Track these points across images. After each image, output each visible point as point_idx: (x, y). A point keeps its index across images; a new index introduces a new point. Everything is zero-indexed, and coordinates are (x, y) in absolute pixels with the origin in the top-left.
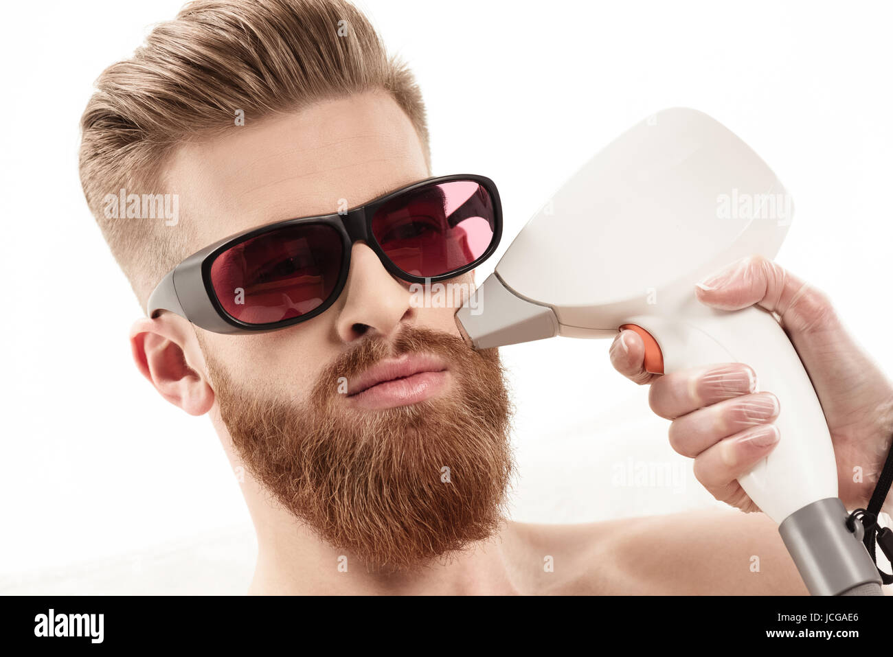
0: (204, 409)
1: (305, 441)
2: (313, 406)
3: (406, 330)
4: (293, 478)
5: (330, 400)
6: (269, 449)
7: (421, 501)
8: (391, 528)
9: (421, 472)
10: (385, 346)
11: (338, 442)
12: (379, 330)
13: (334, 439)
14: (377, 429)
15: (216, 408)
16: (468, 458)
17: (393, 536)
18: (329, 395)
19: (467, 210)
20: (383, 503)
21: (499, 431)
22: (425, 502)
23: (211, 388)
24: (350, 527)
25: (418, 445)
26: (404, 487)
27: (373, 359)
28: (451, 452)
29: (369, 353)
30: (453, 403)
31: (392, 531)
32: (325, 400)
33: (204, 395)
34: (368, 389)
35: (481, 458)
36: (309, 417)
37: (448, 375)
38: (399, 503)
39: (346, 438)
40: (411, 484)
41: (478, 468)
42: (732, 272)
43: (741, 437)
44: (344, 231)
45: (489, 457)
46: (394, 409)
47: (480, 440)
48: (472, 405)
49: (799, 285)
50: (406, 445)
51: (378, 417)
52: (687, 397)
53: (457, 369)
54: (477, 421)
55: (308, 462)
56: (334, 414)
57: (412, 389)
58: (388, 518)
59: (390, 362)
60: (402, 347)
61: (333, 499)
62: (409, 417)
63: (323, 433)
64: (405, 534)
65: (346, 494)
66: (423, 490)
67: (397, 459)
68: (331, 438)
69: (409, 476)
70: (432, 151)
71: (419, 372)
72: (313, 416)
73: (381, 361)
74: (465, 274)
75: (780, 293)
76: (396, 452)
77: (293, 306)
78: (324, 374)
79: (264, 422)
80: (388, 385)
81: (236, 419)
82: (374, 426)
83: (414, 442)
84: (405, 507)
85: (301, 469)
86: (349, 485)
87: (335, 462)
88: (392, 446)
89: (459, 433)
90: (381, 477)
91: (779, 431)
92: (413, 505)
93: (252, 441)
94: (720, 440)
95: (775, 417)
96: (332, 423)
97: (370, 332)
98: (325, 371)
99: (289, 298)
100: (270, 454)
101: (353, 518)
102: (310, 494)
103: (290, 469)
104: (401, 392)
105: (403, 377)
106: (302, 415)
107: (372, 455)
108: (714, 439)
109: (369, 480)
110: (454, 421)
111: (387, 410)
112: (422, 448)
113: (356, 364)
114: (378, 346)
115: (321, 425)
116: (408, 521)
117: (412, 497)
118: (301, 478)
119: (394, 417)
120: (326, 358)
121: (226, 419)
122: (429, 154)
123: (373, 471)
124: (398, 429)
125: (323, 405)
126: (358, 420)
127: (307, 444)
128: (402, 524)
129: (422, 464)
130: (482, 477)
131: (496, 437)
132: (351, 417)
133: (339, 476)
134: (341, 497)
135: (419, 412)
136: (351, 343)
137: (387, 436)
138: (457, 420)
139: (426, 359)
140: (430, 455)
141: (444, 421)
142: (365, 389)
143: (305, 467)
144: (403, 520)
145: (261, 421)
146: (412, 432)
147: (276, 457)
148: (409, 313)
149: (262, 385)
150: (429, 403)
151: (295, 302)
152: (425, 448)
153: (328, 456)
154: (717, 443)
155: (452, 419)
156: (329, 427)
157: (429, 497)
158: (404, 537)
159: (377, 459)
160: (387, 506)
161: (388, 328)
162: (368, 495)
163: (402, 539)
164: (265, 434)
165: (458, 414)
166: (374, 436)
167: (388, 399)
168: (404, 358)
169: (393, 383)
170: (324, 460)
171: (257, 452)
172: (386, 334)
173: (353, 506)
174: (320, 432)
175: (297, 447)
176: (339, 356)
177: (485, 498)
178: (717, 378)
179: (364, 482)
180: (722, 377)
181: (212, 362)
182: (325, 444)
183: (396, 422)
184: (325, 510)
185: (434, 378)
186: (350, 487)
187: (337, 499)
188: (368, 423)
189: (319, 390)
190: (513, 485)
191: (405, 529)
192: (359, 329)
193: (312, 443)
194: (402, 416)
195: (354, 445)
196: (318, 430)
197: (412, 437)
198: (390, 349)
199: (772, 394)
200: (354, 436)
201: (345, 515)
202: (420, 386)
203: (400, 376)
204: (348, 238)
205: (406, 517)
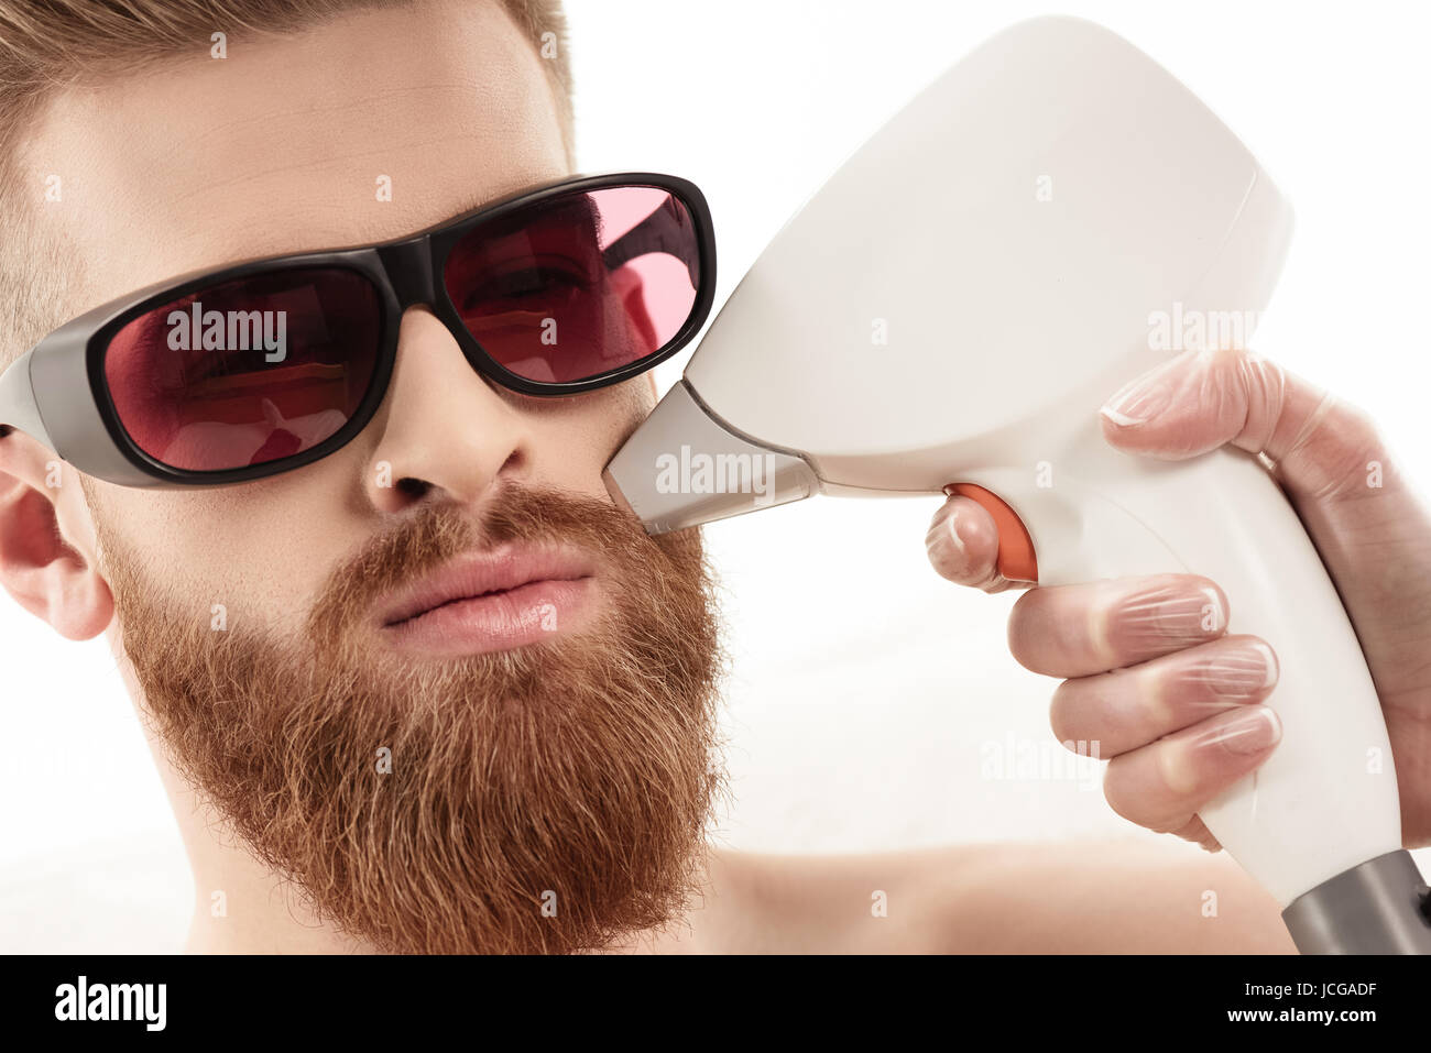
0: (94, 628)
1: (293, 714)
2: (312, 643)
3: (509, 492)
4: (266, 789)
5: (346, 633)
6: (219, 726)
7: (527, 852)
8: (462, 907)
9: (529, 793)
10: (465, 527)
11: (361, 721)
12: (454, 494)
13: (352, 716)
14: (441, 698)
15: (115, 629)
16: (628, 764)
17: (466, 924)
18: (346, 623)
19: (643, 238)
20: (449, 853)
21: (695, 706)
22: (536, 856)
23: (107, 586)
24: (378, 900)
25: (527, 737)
26: (493, 822)
27: (439, 554)
28: (593, 751)
29: (433, 541)
30: (603, 648)
31: (465, 914)
32: (337, 633)
33: (92, 598)
34: (427, 612)
35: (654, 764)
36: (303, 665)
37: (593, 586)
38: (480, 856)
39: (379, 712)
40: (509, 819)
41: (648, 784)
42: (1177, 384)
43: (1202, 735)
44: (387, 284)
45: (672, 762)
46: (478, 657)
47: (655, 728)
48: (641, 652)
49: (1314, 402)
50: (501, 735)
51: (445, 672)
52: (1086, 646)
53: (613, 572)
54: (649, 685)
55: (298, 760)
56: (354, 663)
57: (518, 616)
58: (457, 886)
59: (474, 560)
60: (499, 528)
61: (346, 840)
62: (508, 676)
63: (331, 701)
64: (490, 918)
65: (372, 831)
66: (532, 829)
67: (481, 765)
68: (346, 711)
69: (504, 802)
70: (578, 112)
71: (534, 582)
72: (312, 664)
73: (456, 556)
74: (637, 378)
75: (1275, 419)
76: (481, 748)
77: (283, 424)
78: (335, 579)
79: (211, 670)
80: (468, 607)
81: (153, 658)
82: (437, 692)
83: (519, 730)
84: (494, 863)
85: (283, 775)
86: (379, 814)
87: (352, 762)
88: (471, 735)
89: (613, 713)
90: (446, 799)
91: (1280, 723)
92: (512, 862)
93: (183, 703)
94: (1159, 739)
95: (1269, 690)
96: (348, 680)
97: (435, 496)
98: (339, 573)
99: (276, 409)
100: (221, 734)
101: (386, 882)
102: (298, 826)
103: (260, 770)
104: (495, 622)
105: (500, 592)
106: (289, 661)
107: (429, 752)
108: (1146, 735)
109: (422, 804)
110: (604, 687)
111: (465, 658)
112: (534, 742)
113: (403, 564)
114: (450, 527)
115: (328, 685)
116: (499, 894)
117: (507, 841)
118: (281, 792)
119: (478, 674)
120: (342, 544)
121: (136, 655)
122: (572, 118)
123: (431, 786)
124: (486, 701)
125: (331, 643)
126: (403, 678)
127: (297, 720)
128: (486, 899)
129: (533, 776)
130: (656, 803)
131: (688, 720)
132: (390, 670)
133: (360, 791)
134: (362, 835)
135: (530, 664)
136: (394, 516)
137: (463, 712)
138: (609, 683)
139: (548, 556)
140: (550, 757)
141: (583, 685)
142: (419, 612)
143: (291, 767)
144: (489, 891)
145: (204, 666)
146: (515, 707)
147: (232, 741)
148: (515, 459)
149: (210, 592)
150: (552, 646)
151: (287, 416)
152: (539, 742)
153: (338, 750)
154: (1150, 743)
155: (598, 681)
156: (343, 688)
157: (543, 845)
158: (490, 926)
159: (440, 761)
160: (456, 860)
161: (472, 490)
162: (418, 836)
163: (486, 930)
164: (213, 693)
165: (612, 669)
166: (435, 713)
167: (467, 636)
168: (502, 552)
169: (479, 603)
170: (329, 757)
171: (195, 728)
172: (467, 501)
173: (386, 857)
174: (324, 697)
175: (277, 723)
176: (367, 543)
177: (661, 848)
178: (1147, 612)
179: (410, 808)
180: (1157, 609)
181: (108, 537)
182: (334, 723)
183: (482, 684)
184: (328, 861)
185: (564, 594)
186: (382, 814)
187: (353, 841)
188: (424, 685)
189: (325, 612)
190: (718, 817)
191: (492, 908)
192: (410, 490)
193: (307, 722)
194: (495, 672)
195: (393, 729)
196: (321, 694)
197: (513, 717)
198: (475, 531)
199: (1263, 642)
200: (394, 710)
201: (367, 874)
202: (534, 610)
203: (494, 589)
204: (393, 299)
205: (496, 886)
